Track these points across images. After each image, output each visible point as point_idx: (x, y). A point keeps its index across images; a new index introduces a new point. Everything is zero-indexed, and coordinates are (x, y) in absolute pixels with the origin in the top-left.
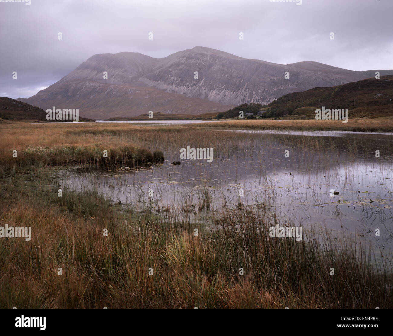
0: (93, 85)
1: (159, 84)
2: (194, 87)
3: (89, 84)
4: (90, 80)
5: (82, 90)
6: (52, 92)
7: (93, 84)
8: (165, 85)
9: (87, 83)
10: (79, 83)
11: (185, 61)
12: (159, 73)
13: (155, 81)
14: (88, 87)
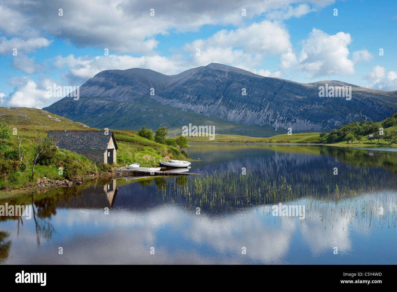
0: (101, 103)
1: (173, 102)
2: (212, 105)
3: (97, 102)
4: (98, 97)
5: (89, 108)
6: (58, 110)
7: (101, 101)
8: (180, 104)
9: (95, 100)
10: (87, 100)
11: (201, 78)
12: (172, 91)
13: (168, 100)
14: (96, 105)
